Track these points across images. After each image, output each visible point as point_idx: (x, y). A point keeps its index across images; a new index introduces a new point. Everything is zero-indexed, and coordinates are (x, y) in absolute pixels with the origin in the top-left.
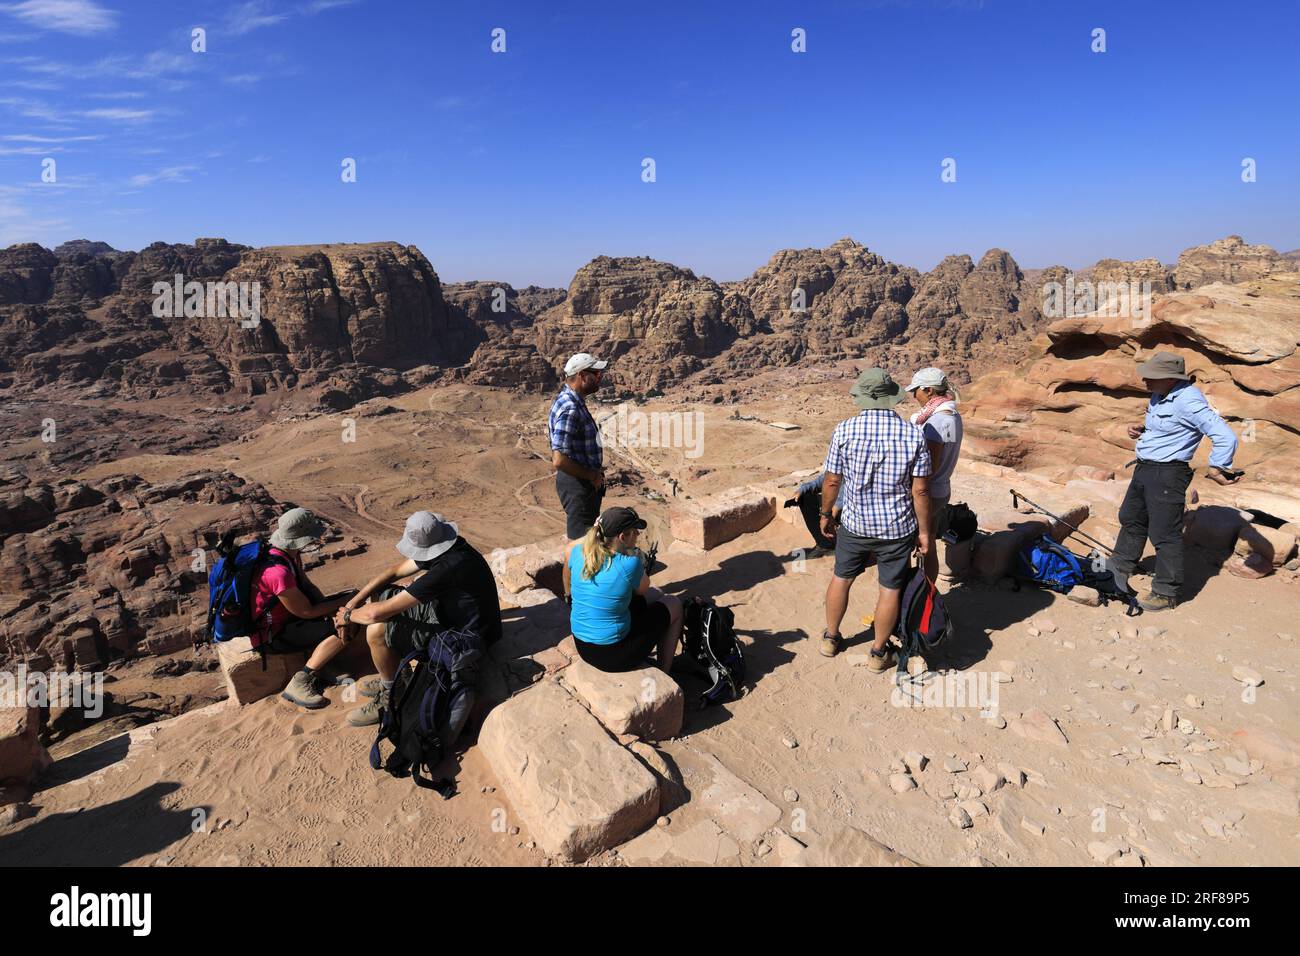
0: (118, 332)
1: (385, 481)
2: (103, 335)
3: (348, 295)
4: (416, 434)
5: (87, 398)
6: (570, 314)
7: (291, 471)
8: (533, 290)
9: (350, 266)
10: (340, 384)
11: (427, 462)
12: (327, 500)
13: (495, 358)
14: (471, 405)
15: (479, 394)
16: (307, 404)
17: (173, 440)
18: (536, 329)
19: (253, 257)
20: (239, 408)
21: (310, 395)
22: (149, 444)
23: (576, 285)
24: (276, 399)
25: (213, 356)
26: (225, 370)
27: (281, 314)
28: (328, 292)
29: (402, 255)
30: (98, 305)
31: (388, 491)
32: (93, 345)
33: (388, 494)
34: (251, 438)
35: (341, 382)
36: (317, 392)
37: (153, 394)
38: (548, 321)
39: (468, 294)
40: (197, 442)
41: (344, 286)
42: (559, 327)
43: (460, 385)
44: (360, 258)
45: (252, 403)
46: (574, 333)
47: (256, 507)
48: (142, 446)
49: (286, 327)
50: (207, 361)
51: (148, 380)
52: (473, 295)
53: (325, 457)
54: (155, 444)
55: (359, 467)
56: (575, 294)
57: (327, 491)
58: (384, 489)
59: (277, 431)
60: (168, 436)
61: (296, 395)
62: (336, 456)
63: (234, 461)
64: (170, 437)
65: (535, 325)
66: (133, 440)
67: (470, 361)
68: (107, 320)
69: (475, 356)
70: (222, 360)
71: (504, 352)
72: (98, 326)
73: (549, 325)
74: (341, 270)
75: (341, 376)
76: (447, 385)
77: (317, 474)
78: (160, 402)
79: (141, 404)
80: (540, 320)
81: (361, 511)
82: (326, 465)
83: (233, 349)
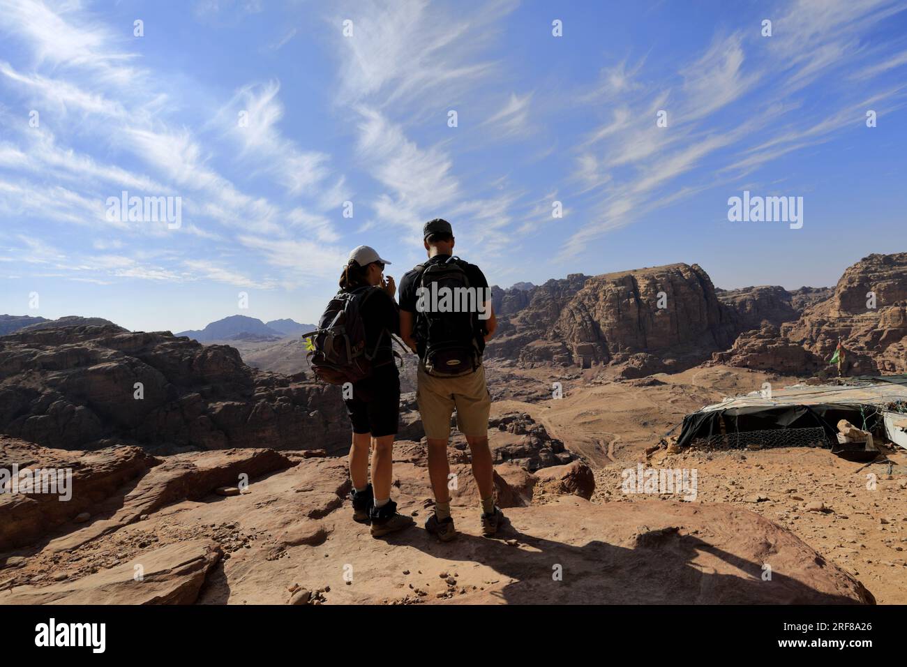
0: (522, 330)
1: (633, 434)
2: (515, 333)
3: (645, 302)
4: (669, 401)
5: (504, 367)
6: (837, 308)
7: (574, 419)
8: (806, 290)
9: (647, 282)
10: (635, 363)
11: (671, 423)
12: (589, 442)
13: (753, 345)
14: (728, 383)
15: (736, 373)
16: (613, 376)
17: (530, 393)
18: (803, 322)
19: (591, 282)
20: (574, 377)
21: (616, 370)
22: (518, 394)
23: (845, 283)
24: (595, 372)
25: (564, 344)
26: (571, 352)
27: (603, 317)
28: (632, 301)
29: (685, 271)
30: (516, 316)
31: (635, 442)
32: (510, 338)
33: (632, 444)
34: (567, 395)
35: (637, 362)
36: (620, 368)
37: (532, 367)
38: (814, 314)
39: (744, 296)
40: (542, 396)
41: (643, 296)
42: (825, 319)
43: (722, 366)
44: (655, 276)
45: (582, 373)
46: (842, 324)
47: (534, 440)
48: (515, 395)
49: (605, 325)
50: (560, 347)
51: (531, 358)
52: (748, 297)
53: (598, 412)
54: (521, 395)
55: (618, 422)
56: (842, 290)
57: (593, 435)
58: (631, 440)
59: (581, 392)
60: (529, 390)
61: (608, 370)
62: (605, 411)
63: (548, 409)
64: (529, 391)
65: (801, 318)
66: (511, 392)
67: (731, 348)
68: (519, 324)
69: (736, 343)
70: (569, 347)
71: (761, 340)
72: (514, 327)
73: (814, 318)
74: (642, 285)
75: (637, 358)
76: (711, 366)
77: (589, 423)
78: (535, 371)
79: (526, 371)
80: (807, 315)
81: (610, 455)
82: (597, 417)
83: (576, 339)
